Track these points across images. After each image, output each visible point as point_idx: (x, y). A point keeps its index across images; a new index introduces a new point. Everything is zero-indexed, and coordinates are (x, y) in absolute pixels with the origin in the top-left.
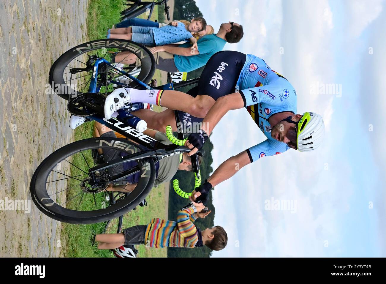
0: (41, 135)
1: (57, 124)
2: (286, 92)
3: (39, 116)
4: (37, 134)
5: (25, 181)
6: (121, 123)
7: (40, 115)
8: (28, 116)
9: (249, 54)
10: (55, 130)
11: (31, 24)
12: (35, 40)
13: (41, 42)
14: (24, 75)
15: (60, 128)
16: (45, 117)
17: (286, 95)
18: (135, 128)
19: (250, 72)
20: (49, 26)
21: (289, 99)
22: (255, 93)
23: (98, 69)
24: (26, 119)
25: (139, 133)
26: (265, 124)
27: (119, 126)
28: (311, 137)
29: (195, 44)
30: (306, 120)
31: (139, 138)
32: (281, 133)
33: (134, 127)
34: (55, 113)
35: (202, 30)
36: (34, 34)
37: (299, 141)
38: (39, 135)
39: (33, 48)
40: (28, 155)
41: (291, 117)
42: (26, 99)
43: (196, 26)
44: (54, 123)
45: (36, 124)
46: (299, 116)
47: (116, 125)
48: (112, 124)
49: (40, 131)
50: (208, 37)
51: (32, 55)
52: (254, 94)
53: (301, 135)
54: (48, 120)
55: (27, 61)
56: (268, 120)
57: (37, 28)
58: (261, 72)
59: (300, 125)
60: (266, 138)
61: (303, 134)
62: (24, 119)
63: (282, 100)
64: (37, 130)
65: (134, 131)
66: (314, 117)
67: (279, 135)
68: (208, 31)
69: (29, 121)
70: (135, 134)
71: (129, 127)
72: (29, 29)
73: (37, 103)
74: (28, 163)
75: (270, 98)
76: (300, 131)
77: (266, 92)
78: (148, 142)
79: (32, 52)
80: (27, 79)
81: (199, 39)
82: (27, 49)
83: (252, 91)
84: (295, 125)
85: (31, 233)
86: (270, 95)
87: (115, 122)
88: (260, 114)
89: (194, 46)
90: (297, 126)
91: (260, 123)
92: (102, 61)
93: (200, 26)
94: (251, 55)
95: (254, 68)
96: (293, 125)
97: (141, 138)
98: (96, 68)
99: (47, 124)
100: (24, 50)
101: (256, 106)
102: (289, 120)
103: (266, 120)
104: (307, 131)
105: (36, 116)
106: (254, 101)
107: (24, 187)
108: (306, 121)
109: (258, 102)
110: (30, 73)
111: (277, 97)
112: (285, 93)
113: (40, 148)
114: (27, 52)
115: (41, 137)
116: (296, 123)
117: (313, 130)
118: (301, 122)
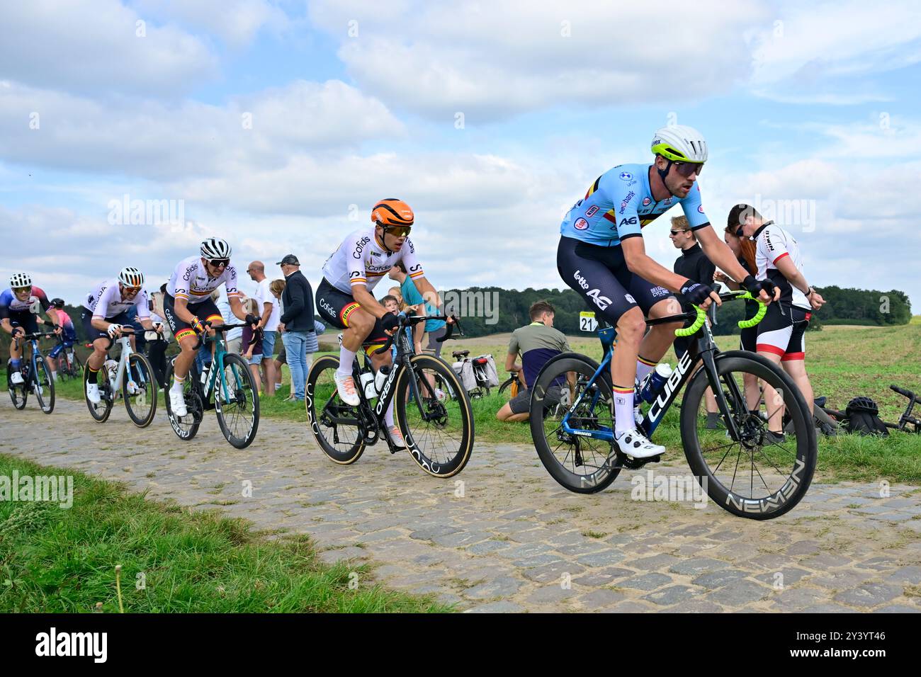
0: (513, 479)
1: (501, 462)
2: (624, 175)
3: (492, 483)
4: (512, 484)
5: (564, 497)
6: (659, 398)
7: (491, 481)
8: (491, 495)
9: (560, 230)
10: (508, 465)
11: (388, 493)
12: (407, 488)
13: (409, 481)
14: (445, 500)
15: (507, 459)
16: (494, 475)
17: (629, 176)
18: (667, 379)
19: (588, 227)
20: (390, 473)
21: (633, 173)
22: (625, 219)
23: (576, 428)
24: (495, 496)
25: (675, 374)
26: (661, 205)
27: (663, 401)
28: (691, 142)
29: (412, 307)
30: (666, 149)
31: (683, 373)
32: (683, 184)
33: (665, 380)
34: (489, 465)
35: (395, 299)
36: (399, 489)
37: (696, 159)
38: (513, 482)
39: (415, 490)
40: (535, 494)
41: (660, 171)
42: (472, 497)
43: (392, 306)
44: (500, 465)
45: (501, 486)
46: (660, 160)
47: (662, 404)
48: (660, 410)
49: (509, 480)
50: (404, 294)
51: (422, 492)
52: (625, 222)
53: (690, 156)
54: (497, 472)
55: (429, 497)
56: (657, 202)
57: (393, 486)
58: (589, 214)
59: (674, 157)
60: (678, 205)
61: (688, 153)
62: (494, 499)
63: (635, 182)
64: (508, 484)
65: (672, 380)
66: (663, 139)
67: (684, 187)
68: (395, 294)
69: (497, 494)
70: (677, 379)
71: (666, 387)
72: (393, 495)
73: (477, 484)
74: (544, 494)
75: (633, 198)
76: (683, 157)
77: (624, 205)
78: (690, 361)
79: (419, 491)
80: (450, 496)
81: (406, 303)
82: (416, 497)
83: (621, 224)
84: (673, 164)
85: (621, 489)
86: (629, 198)
87: (657, 407)
88: (649, 212)
89: (414, 309)
90: (674, 162)
91: (660, 212)
92: (566, 423)
93: (391, 302)
94: (561, 228)
95: (582, 224)
96: (673, 168)
97: (683, 371)
98: (576, 432)
99: (501, 473)
100: (417, 500)
101: (641, 218)
102: (663, 174)
103: (657, 204)
104: (683, 146)
105: (492, 485)
106: (635, 223)
107: (571, 497)
108: (669, 150)
109: (637, 216)
110: (443, 493)
111: (632, 188)
112: (626, 177)
113: (528, 480)
114: (420, 497)
115: (515, 480)
116: (671, 162)
117: (681, 140)
118: (670, 156)
